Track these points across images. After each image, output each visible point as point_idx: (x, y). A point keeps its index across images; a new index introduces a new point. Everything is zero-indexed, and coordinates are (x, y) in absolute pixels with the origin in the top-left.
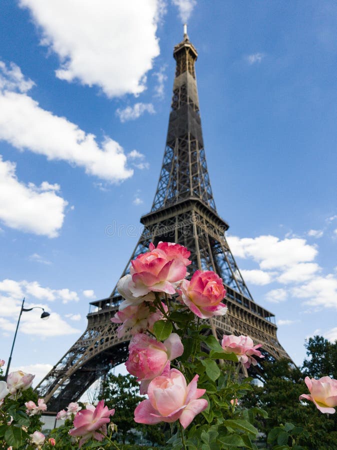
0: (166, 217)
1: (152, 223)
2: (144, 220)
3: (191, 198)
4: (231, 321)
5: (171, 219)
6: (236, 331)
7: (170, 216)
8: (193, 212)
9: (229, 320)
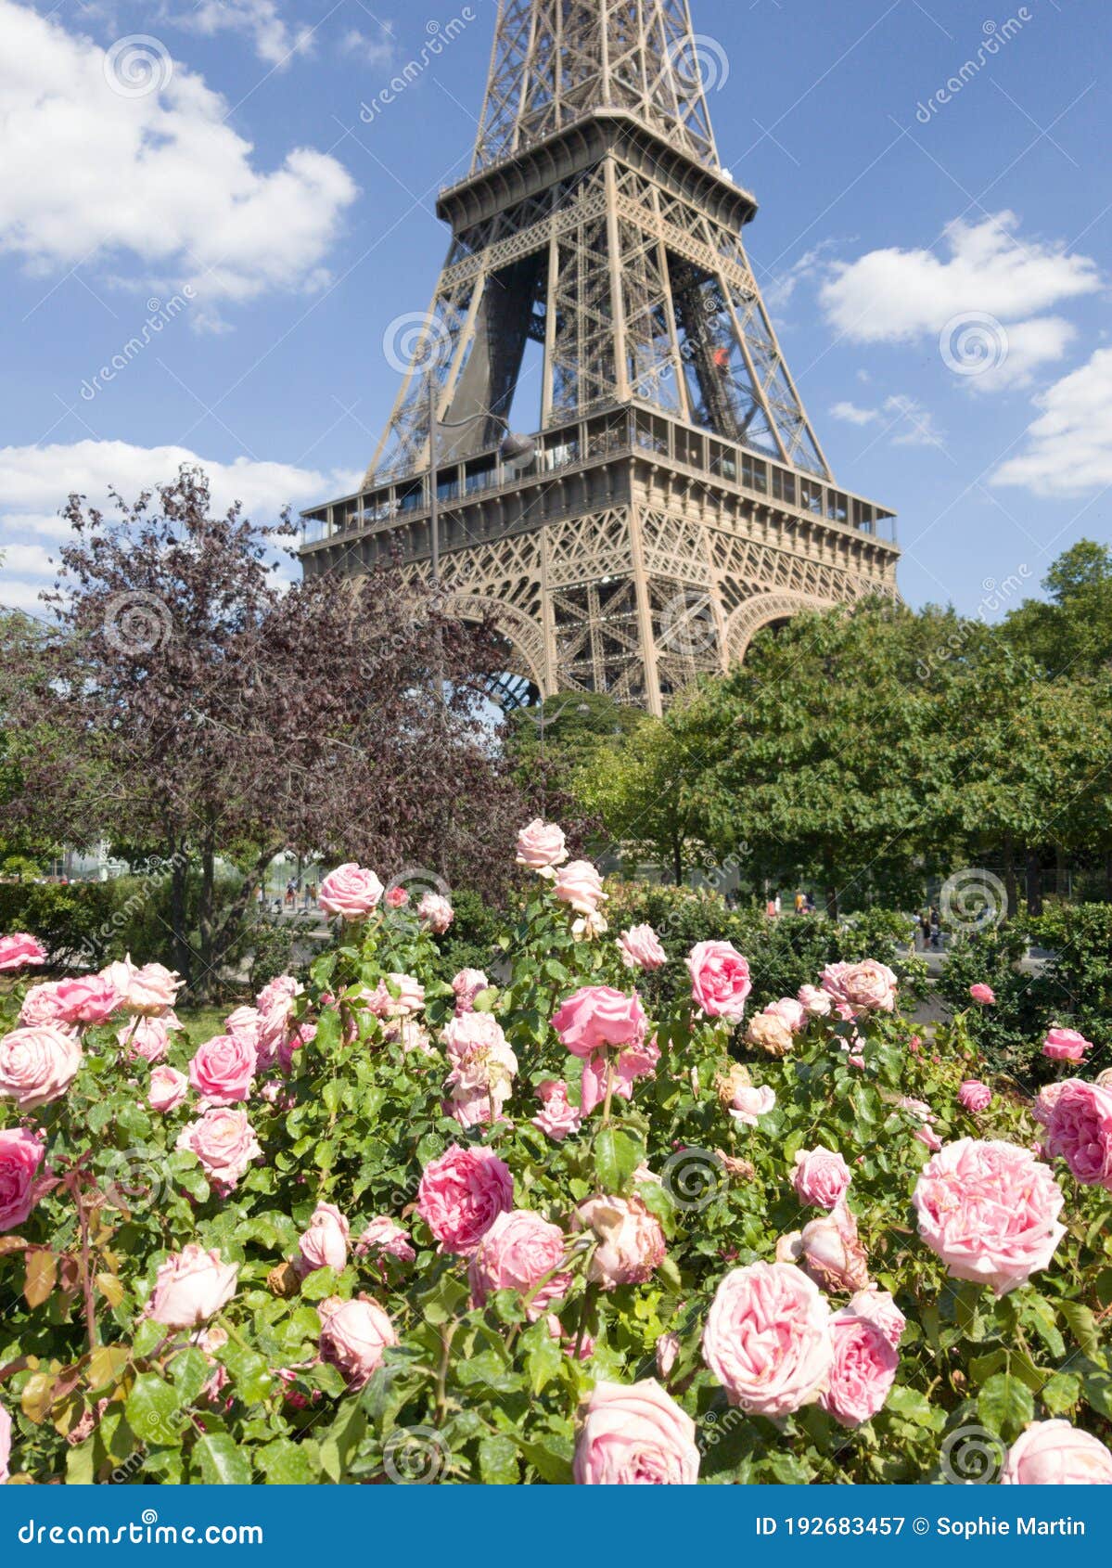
0: (521, 194)
1: (476, 217)
2: (447, 209)
3: (600, 112)
4: (718, 548)
5: (539, 197)
6: (728, 579)
7: (535, 187)
8: (610, 166)
9: (711, 546)
